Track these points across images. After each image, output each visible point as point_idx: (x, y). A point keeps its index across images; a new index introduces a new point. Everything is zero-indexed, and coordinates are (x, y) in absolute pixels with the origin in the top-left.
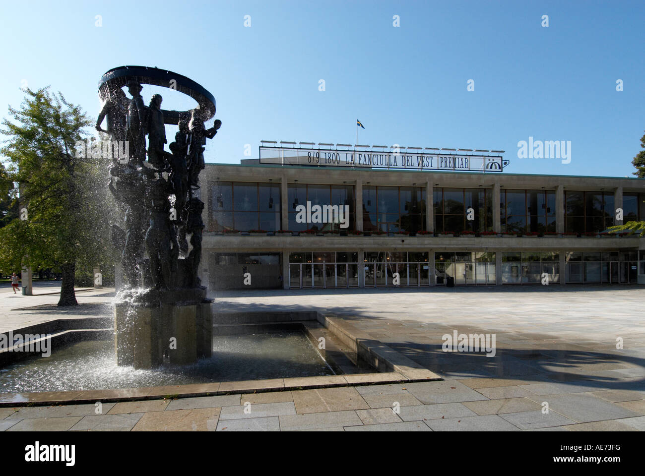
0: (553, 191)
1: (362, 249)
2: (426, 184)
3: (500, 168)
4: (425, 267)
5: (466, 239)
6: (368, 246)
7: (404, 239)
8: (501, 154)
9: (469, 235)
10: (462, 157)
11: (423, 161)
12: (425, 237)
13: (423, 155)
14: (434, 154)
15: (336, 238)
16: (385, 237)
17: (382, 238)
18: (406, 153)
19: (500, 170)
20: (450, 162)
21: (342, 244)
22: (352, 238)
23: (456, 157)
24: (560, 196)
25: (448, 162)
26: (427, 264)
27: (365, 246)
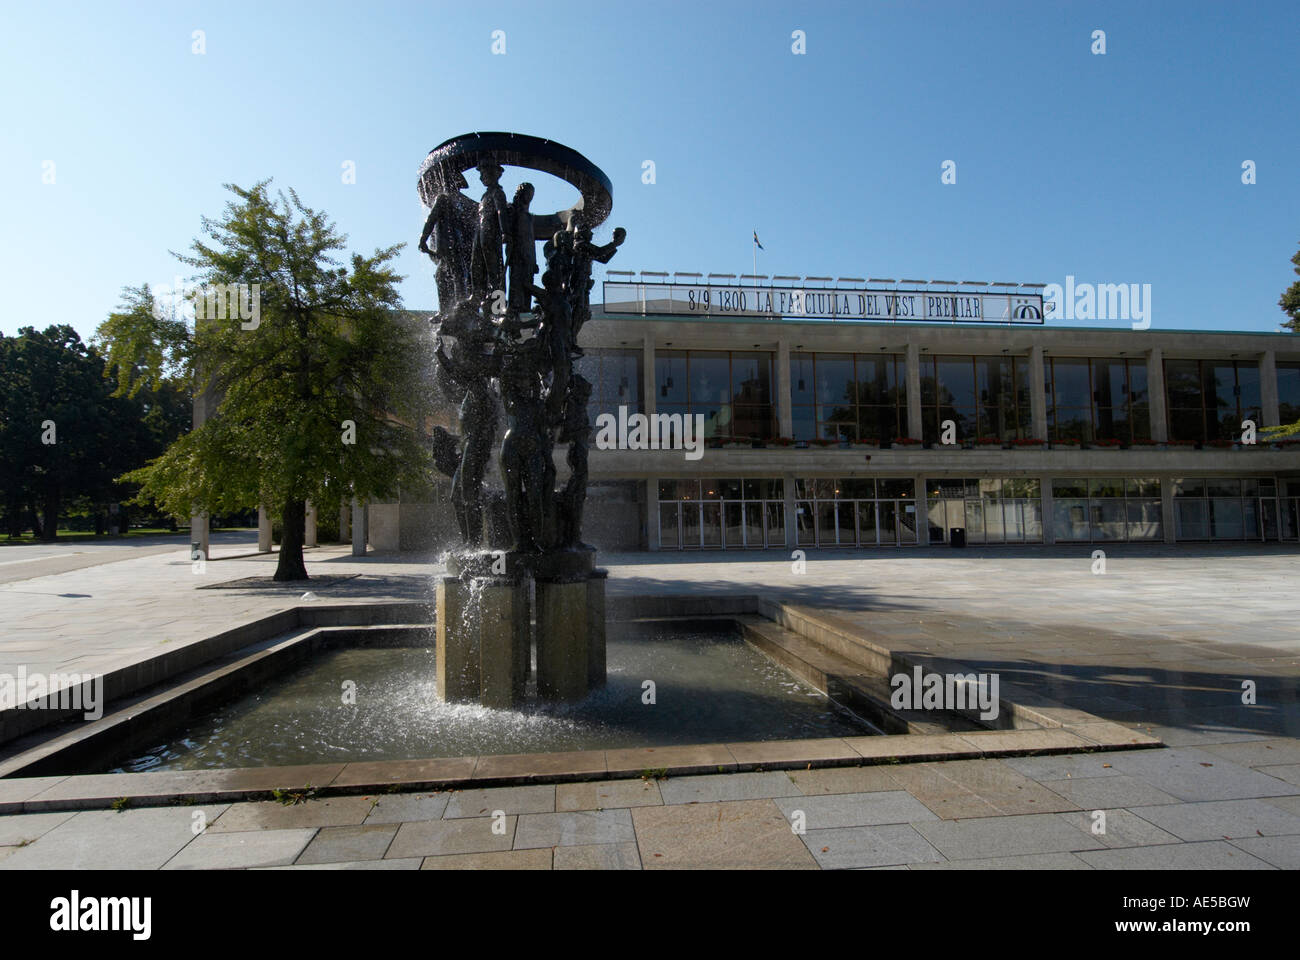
0: (1142, 359)
1: (791, 474)
2: (906, 347)
3: (1038, 317)
4: (909, 509)
5: (986, 453)
6: (804, 468)
7: (869, 454)
8: (1038, 291)
9: (992, 446)
10: (967, 296)
11: (897, 305)
12: (908, 450)
13: (898, 294)
14: (917, 292)
15: (744, 452)
16: (834, 449)
17: (829, 453)
18: (866, 290)
19: (1040, 321)
20: (946, 307)
21: (756, 464)
22: (774, 452)
23: (956, 296)
24: (1155, 371)
25: (943, 306)
26: (912, 503)
27: (798, 467)
